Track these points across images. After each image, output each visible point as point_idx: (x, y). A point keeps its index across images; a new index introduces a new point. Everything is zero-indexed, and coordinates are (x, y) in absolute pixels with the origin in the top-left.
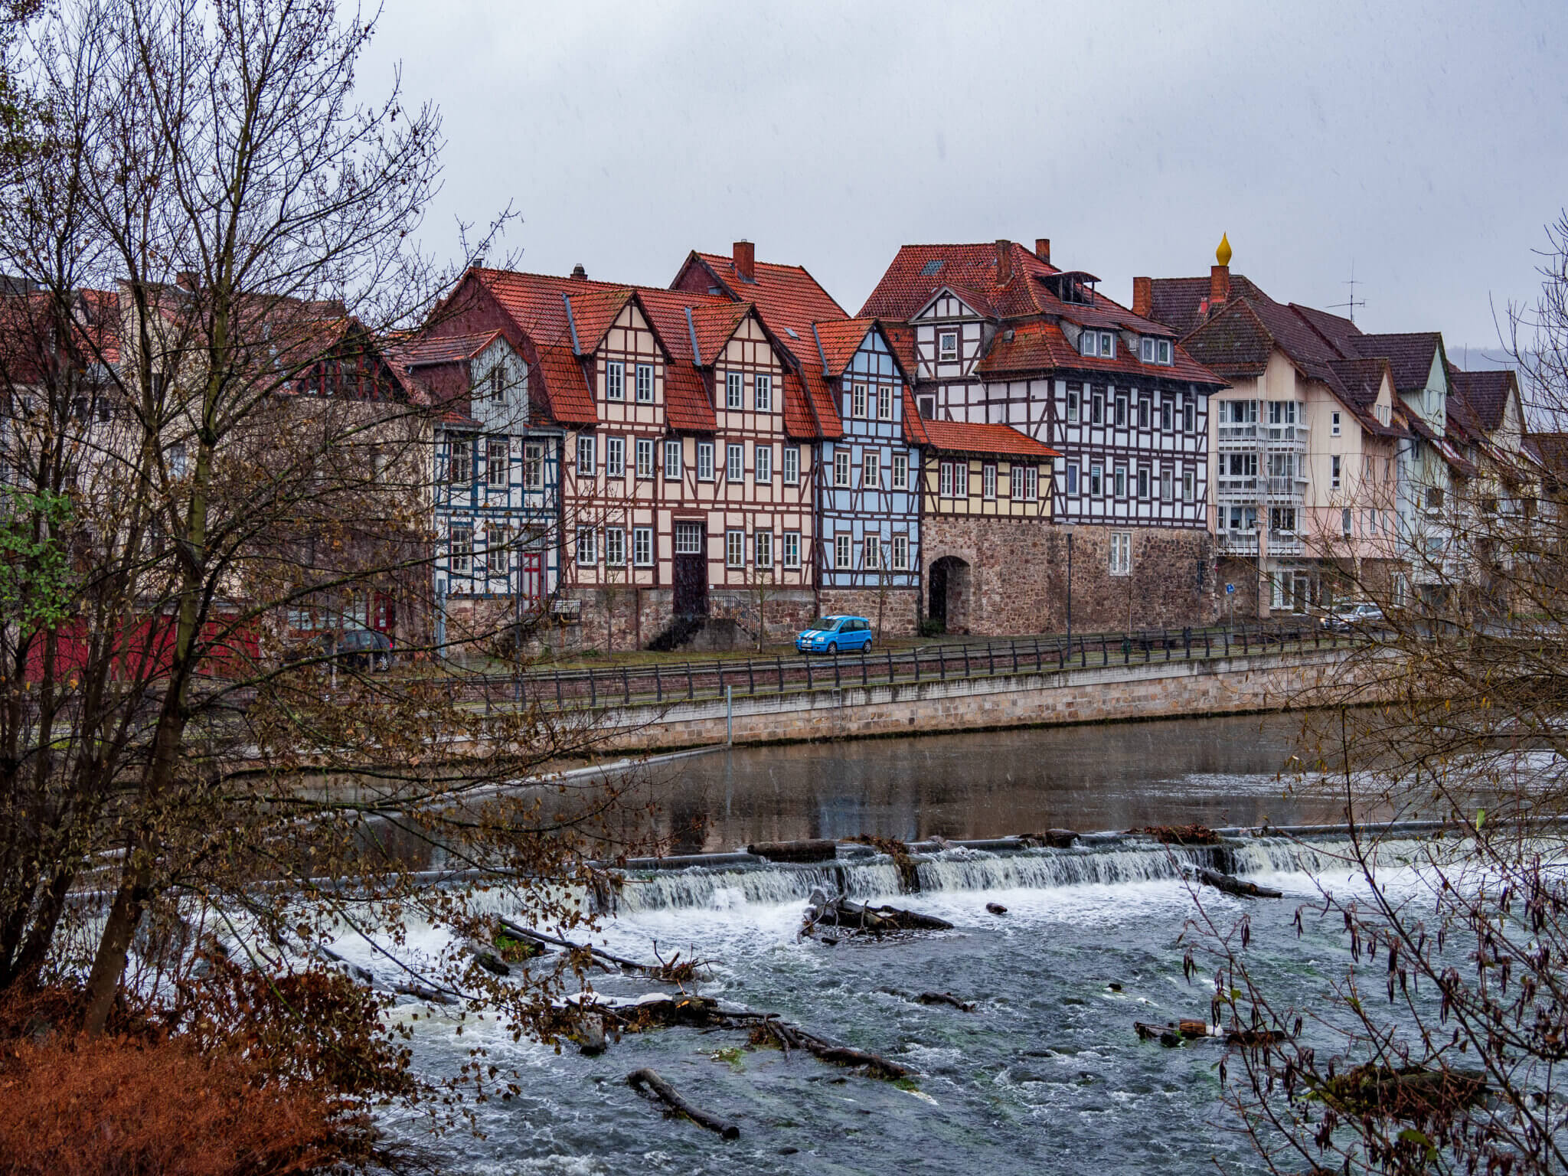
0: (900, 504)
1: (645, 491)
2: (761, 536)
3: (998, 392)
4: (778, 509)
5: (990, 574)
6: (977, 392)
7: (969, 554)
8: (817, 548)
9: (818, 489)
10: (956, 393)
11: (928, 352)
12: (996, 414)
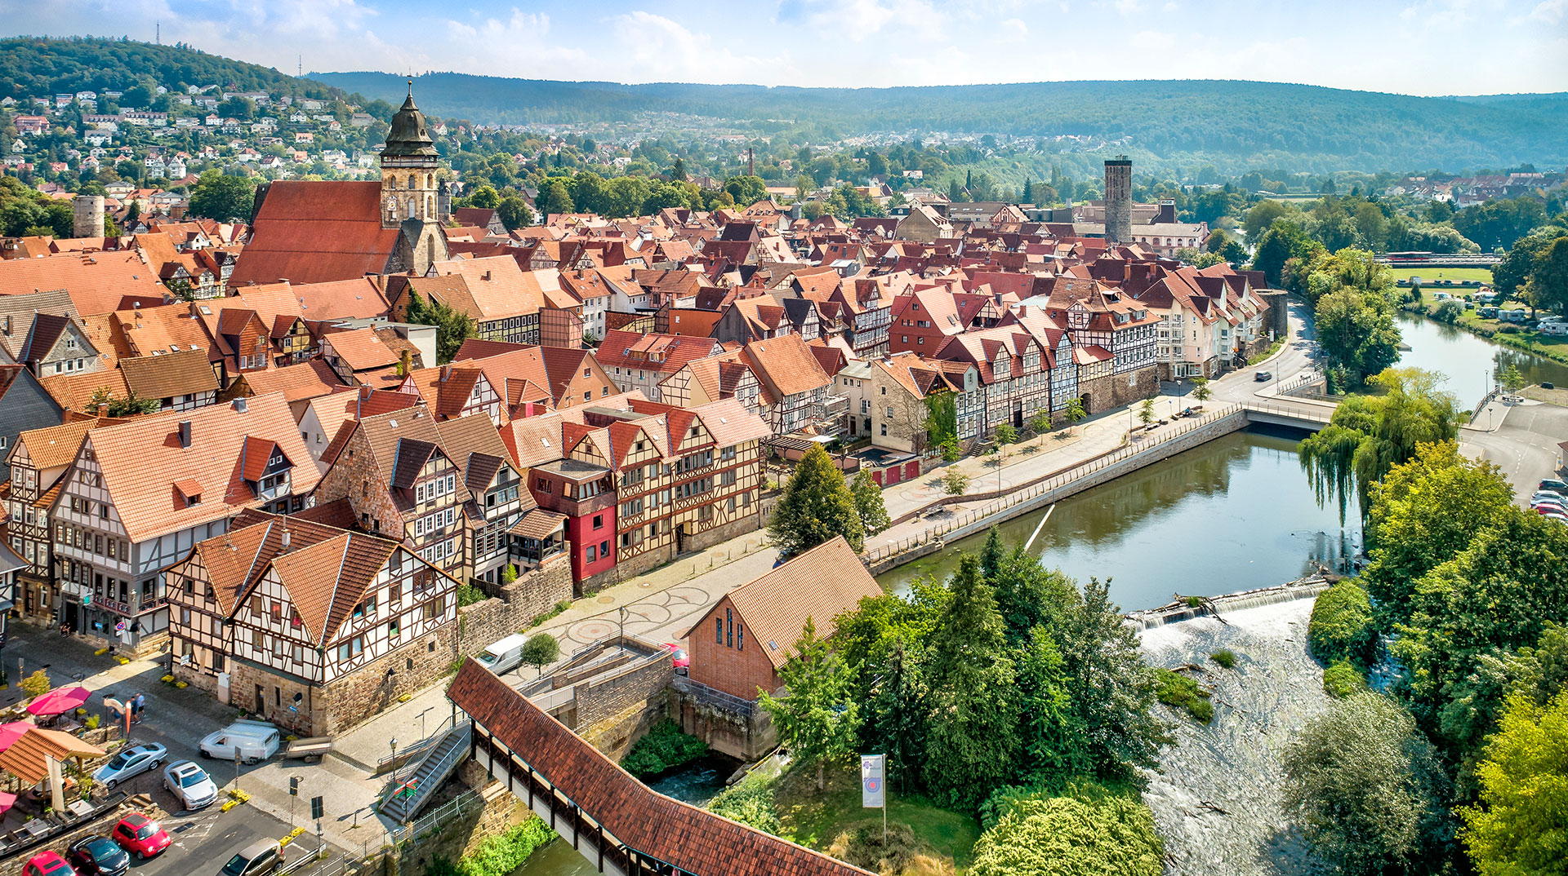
0: (1072, 382)
1: (1006, 397)
2: (1035, 401)
3: (1095, 334)
4: (1040, 392)
5: (1096, 395)
6: (1088, 334)
7: (1090, 391)
8: (1050, 401)
9: (1050, 383)
10: (1081, 333)
11: (1072, 320)
12: (1094, 341)
